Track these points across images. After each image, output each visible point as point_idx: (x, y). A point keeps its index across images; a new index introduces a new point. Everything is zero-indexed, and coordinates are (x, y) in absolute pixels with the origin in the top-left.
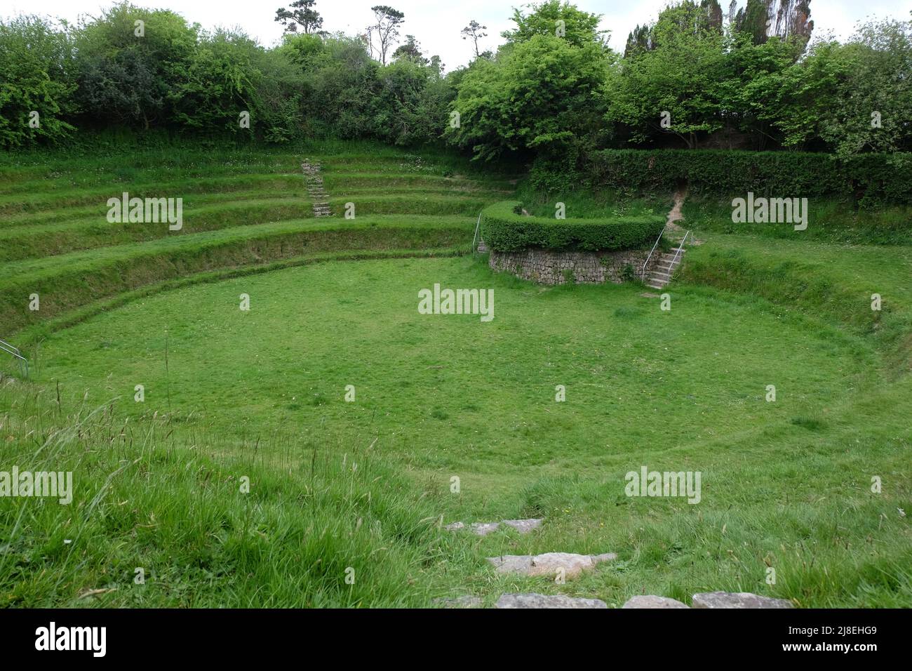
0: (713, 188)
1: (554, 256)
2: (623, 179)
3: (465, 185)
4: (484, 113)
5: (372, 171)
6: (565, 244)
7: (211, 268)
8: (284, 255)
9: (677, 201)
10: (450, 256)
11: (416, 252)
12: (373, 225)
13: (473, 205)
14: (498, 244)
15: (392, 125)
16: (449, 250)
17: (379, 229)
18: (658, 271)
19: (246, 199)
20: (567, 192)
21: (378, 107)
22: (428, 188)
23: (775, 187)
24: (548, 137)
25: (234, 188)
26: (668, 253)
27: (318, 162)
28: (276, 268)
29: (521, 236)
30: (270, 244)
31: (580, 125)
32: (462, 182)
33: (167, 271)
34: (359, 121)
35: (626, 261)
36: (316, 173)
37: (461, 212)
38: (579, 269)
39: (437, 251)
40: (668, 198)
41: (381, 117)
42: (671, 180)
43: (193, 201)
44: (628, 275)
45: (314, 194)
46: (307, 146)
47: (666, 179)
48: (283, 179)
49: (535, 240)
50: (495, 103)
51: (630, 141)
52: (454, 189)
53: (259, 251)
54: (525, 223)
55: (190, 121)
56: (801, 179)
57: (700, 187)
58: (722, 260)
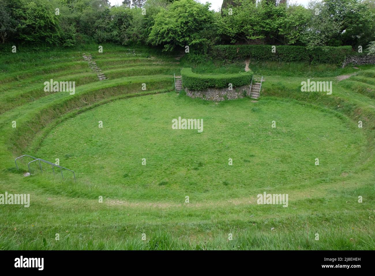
0: (260, 59)
1: (219, 90)
2: (226, 57)
3: (157, 61)
4: (171, 32)
5: (115, 57)
6: (224, 85)
7: (69, 110)
8: (97, 100)
9: (246, 64)
10: (165, 92)
11: (150, 92)
12: (130, 82)
13: (165, 70)
14: (195, 87)
15: (120, 36)
16: (163, 90)
17: (133, 84)
18: (253, 92)
19: (65, 75)
20: (204, 62)
21: (112, 28)
22: (142, 63)
23: (283, 58)
24: (198, 41)
25: (58, 70)
26: (255, 85)
27: (90, 54)
28: (96, 106)
29: (207, 84)
30: (90, 96)
31: (208, 36)
32: (156, 60)
33: (54, 115)
34: (105, 35)
35: (243, 90)
36: (91, 60)
37: (161, 73)
38: (229, 94)
39: (159, 91)
40: (243, 63)
41: (115, 33)
42: (245, 56)
43: (42, 79)
44: (245, 95)
45: (95, 70)
46: (82, 47)
47: (243, 56)
48: (79, 64)
49: (213, 85)
50: (175, 28)
51: (231, 42)
52: (154, 63)
53: (85, 99)
54: (209, 79)
55: (29, 39)
56: (293, 55)
57: (255, 59)
58: (277, 87)
